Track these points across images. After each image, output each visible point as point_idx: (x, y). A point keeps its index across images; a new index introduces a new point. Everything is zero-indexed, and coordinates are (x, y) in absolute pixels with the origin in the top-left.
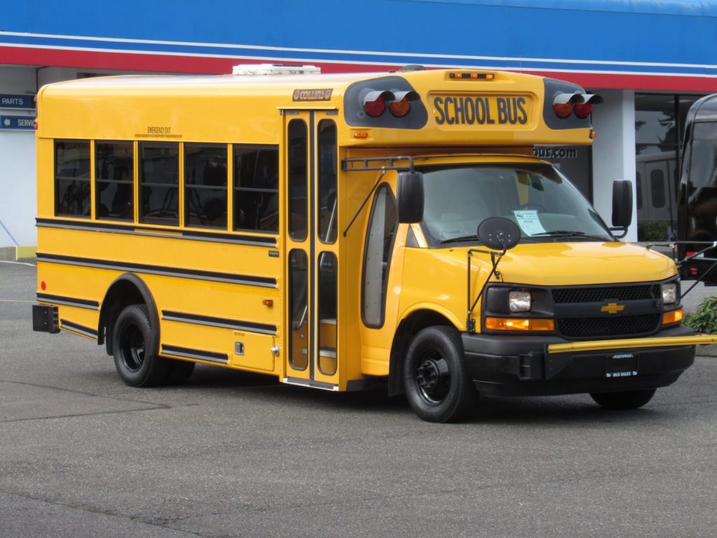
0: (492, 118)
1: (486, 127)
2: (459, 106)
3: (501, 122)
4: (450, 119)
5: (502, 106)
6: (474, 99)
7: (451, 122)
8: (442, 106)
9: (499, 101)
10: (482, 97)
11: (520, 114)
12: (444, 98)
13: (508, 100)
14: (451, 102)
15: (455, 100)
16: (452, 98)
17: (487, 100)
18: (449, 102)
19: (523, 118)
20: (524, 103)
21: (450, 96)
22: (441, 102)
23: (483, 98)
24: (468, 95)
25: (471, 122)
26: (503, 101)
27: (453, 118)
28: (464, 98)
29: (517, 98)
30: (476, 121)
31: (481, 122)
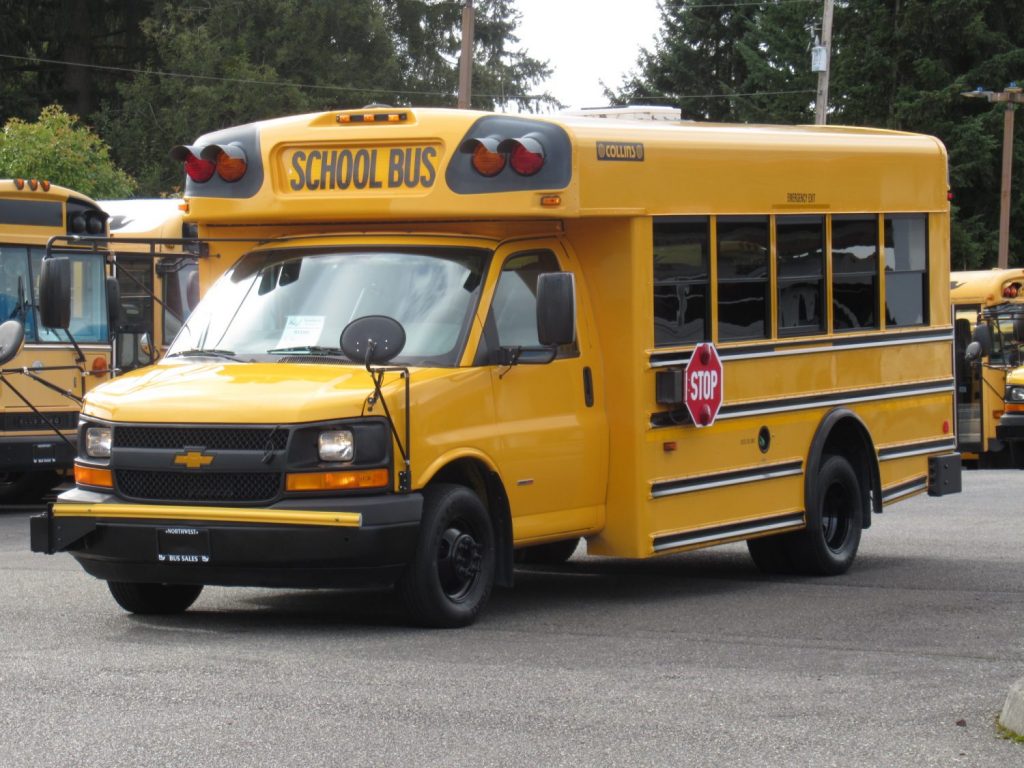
0: (378, 179)
1: (368, 193)
2: (329, 162)
3: (392, 184)
4: (313, 182)
5: (397, 161)
6: (354, 152)
7: (312, 187)
8: (303, 164)
9: (393, 153)
10: (368, 148)
11: (424, 172)
12: (307, 153)
13: (409, 151)
14: (318, 157)
15: (325, 154)
16: (321, 151)
17: (374, 153)
18: (315, 158)
19: (428, 178)
20: (434, 154)
21: (317, 149)
22: (303, 158)
23: (370, 151)
24: (345, 146)
25: (344, 186)
26: (400, 153)
27: (317, 182)
28: (339, 152)
29: (423, 148)
30: (352, 184)
31: (360, 186)
